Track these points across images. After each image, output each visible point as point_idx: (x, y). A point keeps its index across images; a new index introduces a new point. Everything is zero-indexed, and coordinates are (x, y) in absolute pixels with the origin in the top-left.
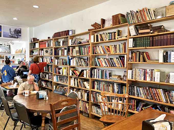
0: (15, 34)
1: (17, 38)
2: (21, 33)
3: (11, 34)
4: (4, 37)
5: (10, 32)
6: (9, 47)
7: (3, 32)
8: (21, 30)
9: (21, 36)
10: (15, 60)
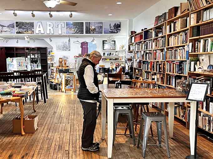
0: (115, 28)
1: (116, 33)
2: (120, 27)
3: (111, 29)
4: (104, 33)
5: (110, 28)
6: (114, 42)
7: (104, 29)
8: (120, 24)
9: (120, 30)
10: (119, 57)
